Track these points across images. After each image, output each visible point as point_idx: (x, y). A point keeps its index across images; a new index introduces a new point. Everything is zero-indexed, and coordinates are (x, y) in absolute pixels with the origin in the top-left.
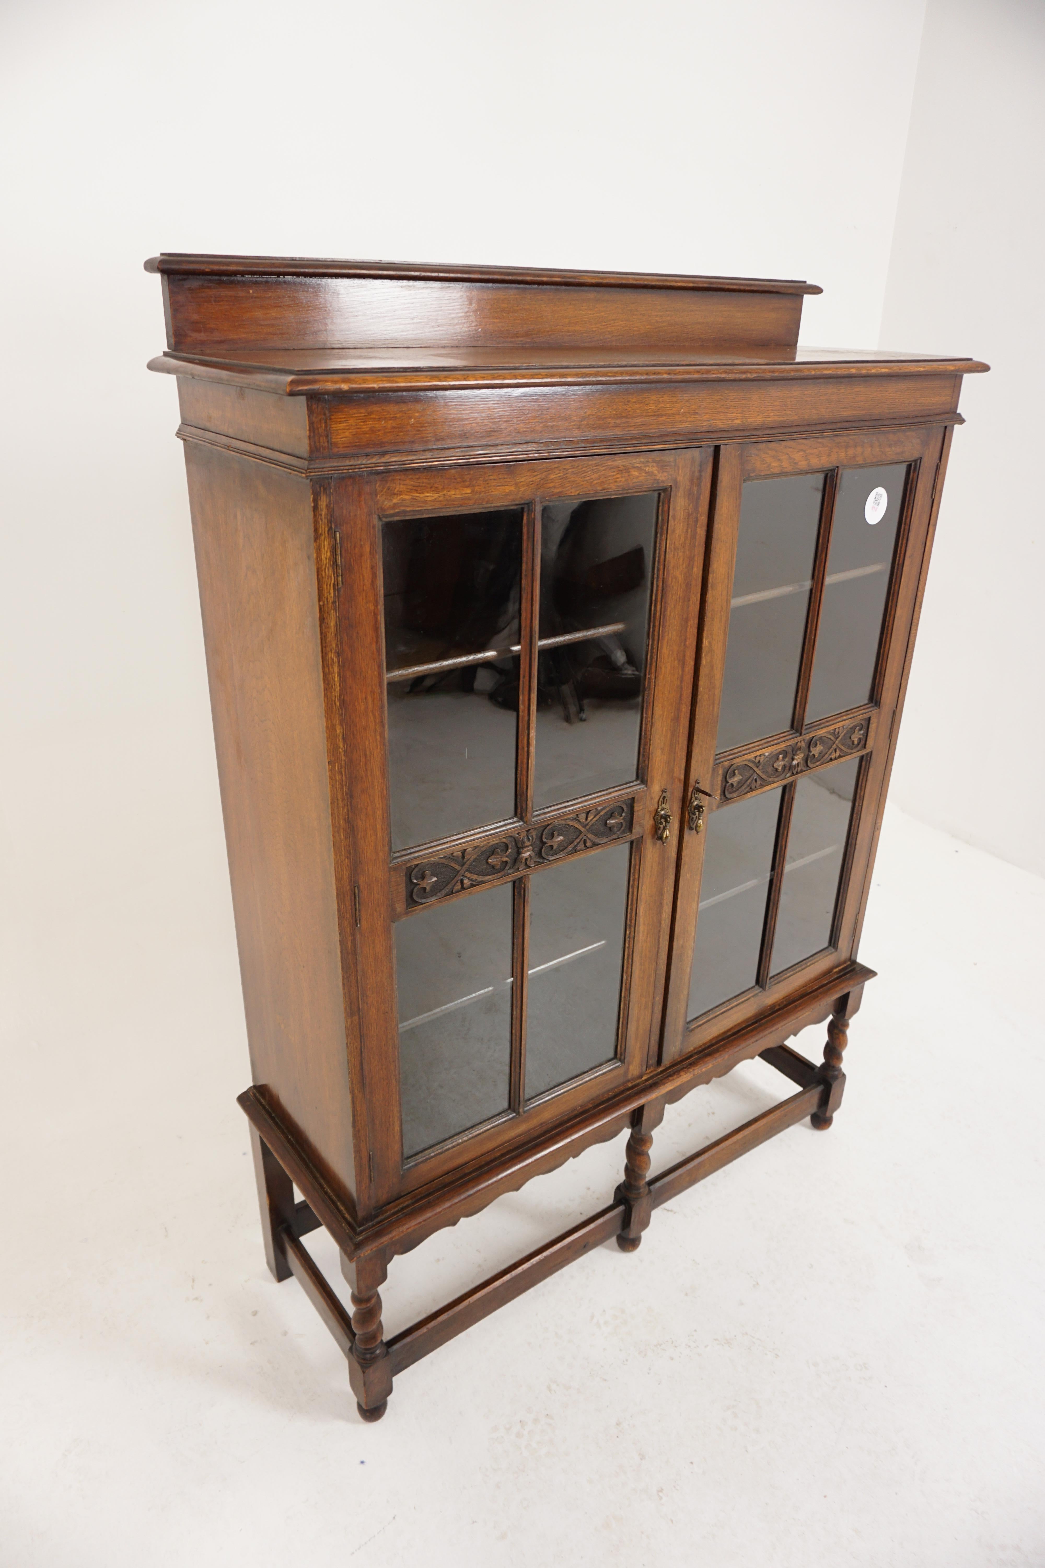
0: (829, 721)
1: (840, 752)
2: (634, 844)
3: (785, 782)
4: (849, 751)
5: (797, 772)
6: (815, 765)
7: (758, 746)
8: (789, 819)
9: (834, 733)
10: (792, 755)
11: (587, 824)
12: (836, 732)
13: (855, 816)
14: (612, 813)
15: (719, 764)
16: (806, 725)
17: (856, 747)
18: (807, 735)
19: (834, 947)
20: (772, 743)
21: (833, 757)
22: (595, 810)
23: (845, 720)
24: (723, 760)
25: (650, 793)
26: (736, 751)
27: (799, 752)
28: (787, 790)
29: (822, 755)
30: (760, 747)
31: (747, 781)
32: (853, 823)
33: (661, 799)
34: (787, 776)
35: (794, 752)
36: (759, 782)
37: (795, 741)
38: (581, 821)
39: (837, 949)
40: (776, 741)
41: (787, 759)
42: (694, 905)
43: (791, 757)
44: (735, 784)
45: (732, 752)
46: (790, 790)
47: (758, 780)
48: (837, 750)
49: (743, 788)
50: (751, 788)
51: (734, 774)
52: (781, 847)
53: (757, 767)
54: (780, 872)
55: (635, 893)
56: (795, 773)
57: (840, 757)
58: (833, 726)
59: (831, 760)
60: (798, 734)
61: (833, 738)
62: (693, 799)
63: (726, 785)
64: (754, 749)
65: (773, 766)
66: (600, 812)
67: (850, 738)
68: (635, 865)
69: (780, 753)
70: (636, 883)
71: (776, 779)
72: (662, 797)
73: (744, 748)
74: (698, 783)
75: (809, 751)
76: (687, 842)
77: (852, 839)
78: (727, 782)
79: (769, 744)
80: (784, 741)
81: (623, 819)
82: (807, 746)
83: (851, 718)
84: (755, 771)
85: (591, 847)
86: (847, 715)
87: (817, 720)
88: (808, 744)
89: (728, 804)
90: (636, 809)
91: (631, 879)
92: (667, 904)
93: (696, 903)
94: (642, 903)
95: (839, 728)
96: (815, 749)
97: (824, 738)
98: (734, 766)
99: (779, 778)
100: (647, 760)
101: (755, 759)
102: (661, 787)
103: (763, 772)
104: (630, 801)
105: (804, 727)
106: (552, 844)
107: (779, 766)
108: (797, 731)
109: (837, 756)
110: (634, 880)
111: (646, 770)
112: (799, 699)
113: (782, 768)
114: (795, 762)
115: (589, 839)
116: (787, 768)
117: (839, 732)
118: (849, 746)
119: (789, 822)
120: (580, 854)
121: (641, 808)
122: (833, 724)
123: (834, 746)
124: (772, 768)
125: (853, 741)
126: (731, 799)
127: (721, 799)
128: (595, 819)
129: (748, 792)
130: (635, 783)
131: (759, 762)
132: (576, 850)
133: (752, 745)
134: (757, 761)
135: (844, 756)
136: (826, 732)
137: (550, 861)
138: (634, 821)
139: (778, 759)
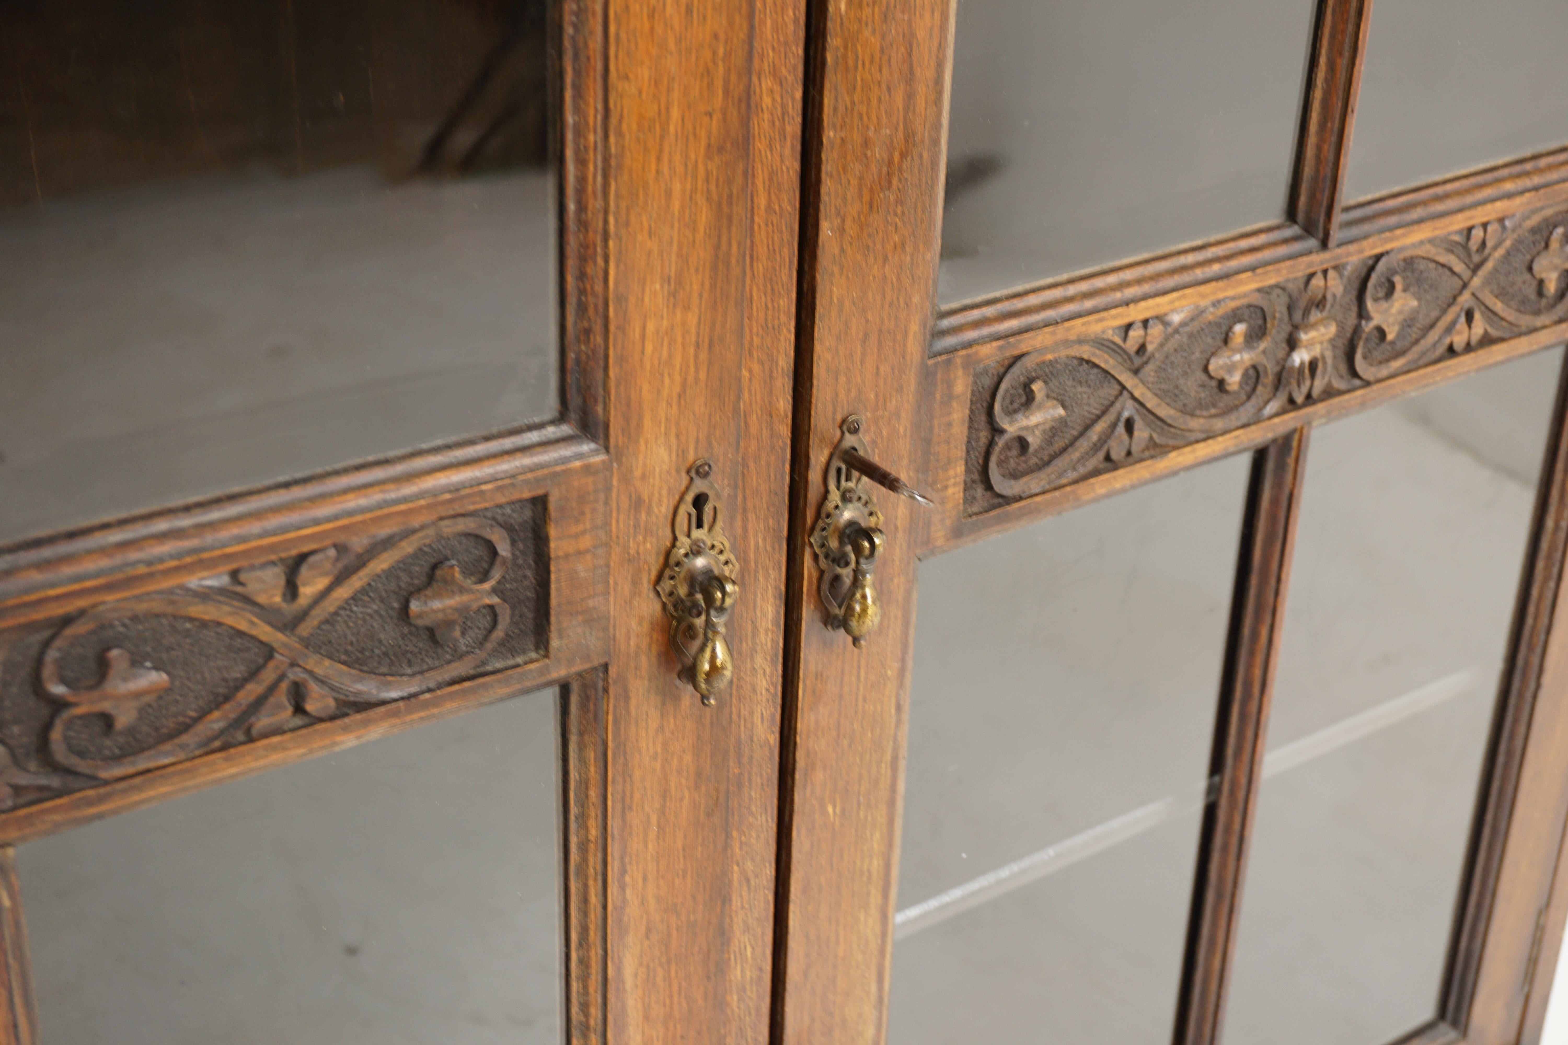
0: (1446, 196)
1: (1489, 321)
2: (574, 699)
3: (1259, 435)
4: (1525, 321)
5: (1309, 396)
6: (1384, 371)
7: (1139, 281)
8: (1279, 580)
9: (1465, 247)
10: (1287, 328)
11: (304, 614)
12: (1474, 244)
13: (1540, 565)
14: (435, 567)
15: (951, 351)
16: (1347, 209)
17: (1552, 306)
18: (1352, 248)
19: (1455, 1024)
20: (1199, 273)
21: (1459, 340)
22: (332, 552)
23: (1509, 196)
24: (971, 335)
25: (626, 479)
26: (1033, 300)
27: (1315, 315)
28: (1270, 466)
29: (1415, 333)
30: (1147, 288)
31: (1087, 428)
32: (1535, 592)
33: (687, 507)
34: (1270, 409)
35: (1298, 316)
36: (1142, 433)
37: (1302, 267)
38: (262, 599)
39: (1464, 1033)
40: (1216, 268)
41: (1263, 345)
42: (869, 924)
43: (1284, 335)
44: (1034, 441)
45: (1019, 304)
46: (1281, 466)
47: (1138, 424)
48: (1477, 316)
49: (1074, 455)
50: (1108, 458)
51: (1029, 399)
52: (1248, 685)
53: (1136, 372)
54: (1243, 781)
55: (594, 900)
56: (1299, 399)
57: (1487, 341)
58: (1460, 217)
59: (1451, 351)
60: (1312, 243)
61: (1459, 267)
62: (835, 497)
63: (991, 444)
64: (1118, 295)
65: (1206, 369)
66: (361, 562)
67: (1530, 269)
68: (584, 784)
69: (1236, 317)
70: (594, 860)
71: (1219, 424)
72: (690, 498)
73: (1072, 290)
74: (855, 431)
75: (1362, 314)
76: (818, 675)
77: (1531, 648)
78: (996, 430)
79: (1186, 277)
80: (1253, 269)
81: (494, 591)
82: (1354, 294)
83: (1536, 189)
84: (1124, 387)
85: (332, 718)
86: (1519, 176)
87: (1397, 189)
88: (1356, 285)
89: (999, 521)
90: (558, 545)
91: (574, 840)
92: (747, 929)
93: (874, 912)
94: (630, 939)
95: (1485, 225)
96: (1384, 305)
97: (1422, 265)
98: (1029, 363)
99: (1233, 419)
100: (598, 328)
101: (1125, 338)
102: (682, 452)
103: (1161, 395)
104: (528, 514)
105: (1338, 217)
106: (106, 706)
107: (1231, 368)
108: (1309, 230)
109: (1474, 340)
110: (583, 848)
111: (600, 375)
112: (1318, 94)
113: (1245, 374)
114: (1300, 357)
115: (321, 681)
116: (1268, 379)
117: (1483, 244)
118: (1524, 301)
119: (1277, 593)
120: (274, 748)
121: (586, 542)
122: (1460, 210)
123: (1465, 299)
124: (1201, 376)
125: (1541, 282)
126: (1020, 498)
127: (969, 500)
128: (343, 593)
129: (1096, 473)
130: (551, 432)
131: (1141, 349)
132: (248, 731)
133: (1112, 279)
134: (1131, 345)
135: (1502, 340)
136: (1431, 241)
137: (106, 783)
138: (554, 602)
139: (1226, 341)
